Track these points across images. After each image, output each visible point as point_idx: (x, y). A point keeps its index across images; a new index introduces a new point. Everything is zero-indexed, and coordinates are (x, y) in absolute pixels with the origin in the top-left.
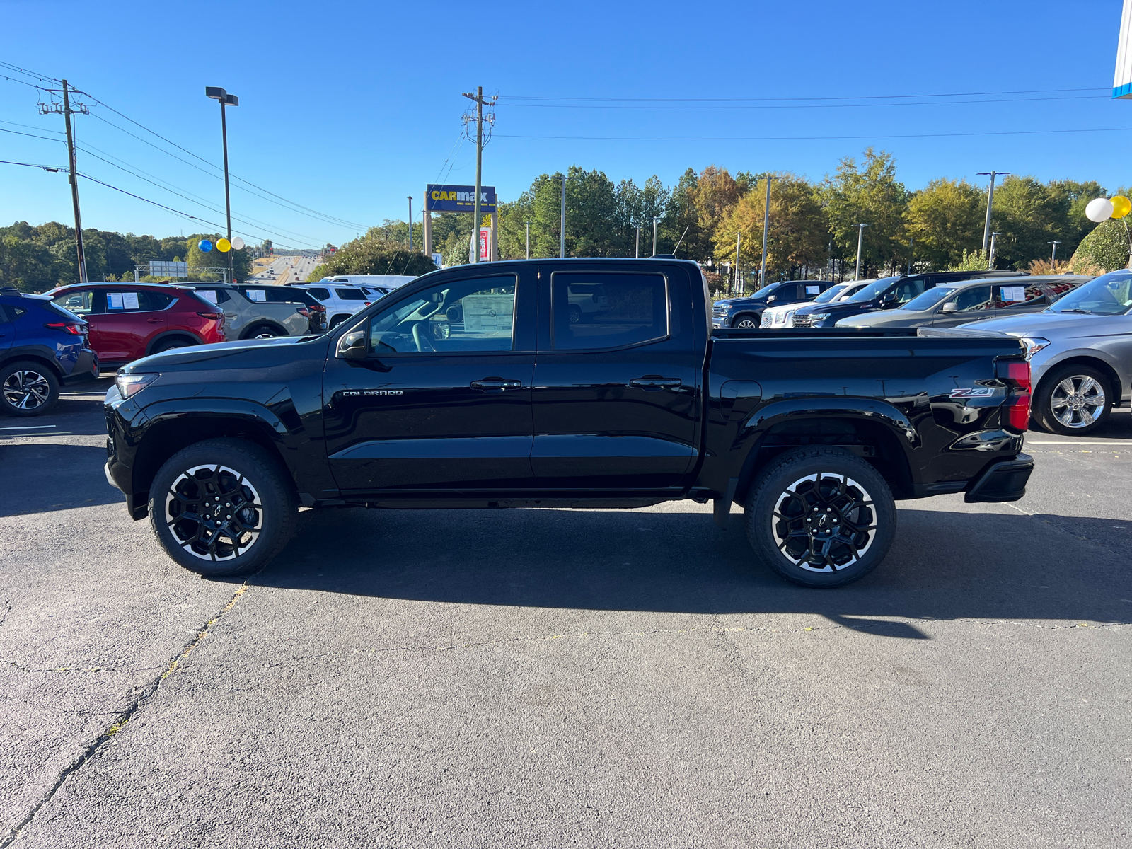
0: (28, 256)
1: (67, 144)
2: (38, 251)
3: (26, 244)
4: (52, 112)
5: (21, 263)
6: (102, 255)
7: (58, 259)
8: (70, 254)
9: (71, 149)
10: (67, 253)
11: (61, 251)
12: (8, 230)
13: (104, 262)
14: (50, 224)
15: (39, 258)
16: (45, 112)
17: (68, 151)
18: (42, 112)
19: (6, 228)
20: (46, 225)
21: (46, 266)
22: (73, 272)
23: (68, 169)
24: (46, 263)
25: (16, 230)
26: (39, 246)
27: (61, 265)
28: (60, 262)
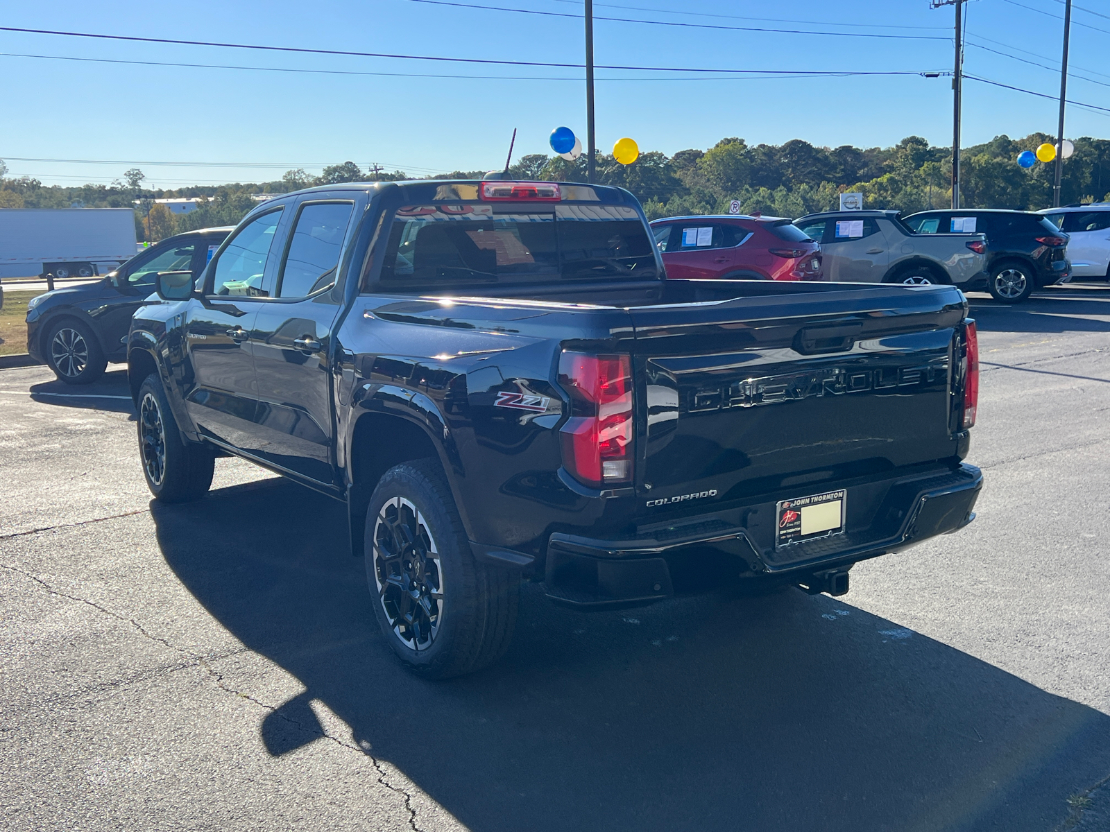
0: (997, 177)
1: (954, 40)
2: (1009, 171)
3: (997, 163)
4: (943, 4)
5: (988, 186)
6: (1087, 172)
7: (1032, 179)
8: (1048, 172)
9: (958, 46)
10: (1045, 171)
11: (1037, 169)
12: (986, 148)
13: (1089, 180)
14: (1033, 135)
15: (1008, 180)
16: (937, 6)
17: (954, 50)
18: (933, 6)
19: (984, 145)
20: (1029, 138)
21: (1016, 189)
22: (1047, 195)
23: (952, 72)
24: (1016, 185)
25: (994, 147)
26: (1011, 165)
27: (1033, 187)
28: (1034, 184)
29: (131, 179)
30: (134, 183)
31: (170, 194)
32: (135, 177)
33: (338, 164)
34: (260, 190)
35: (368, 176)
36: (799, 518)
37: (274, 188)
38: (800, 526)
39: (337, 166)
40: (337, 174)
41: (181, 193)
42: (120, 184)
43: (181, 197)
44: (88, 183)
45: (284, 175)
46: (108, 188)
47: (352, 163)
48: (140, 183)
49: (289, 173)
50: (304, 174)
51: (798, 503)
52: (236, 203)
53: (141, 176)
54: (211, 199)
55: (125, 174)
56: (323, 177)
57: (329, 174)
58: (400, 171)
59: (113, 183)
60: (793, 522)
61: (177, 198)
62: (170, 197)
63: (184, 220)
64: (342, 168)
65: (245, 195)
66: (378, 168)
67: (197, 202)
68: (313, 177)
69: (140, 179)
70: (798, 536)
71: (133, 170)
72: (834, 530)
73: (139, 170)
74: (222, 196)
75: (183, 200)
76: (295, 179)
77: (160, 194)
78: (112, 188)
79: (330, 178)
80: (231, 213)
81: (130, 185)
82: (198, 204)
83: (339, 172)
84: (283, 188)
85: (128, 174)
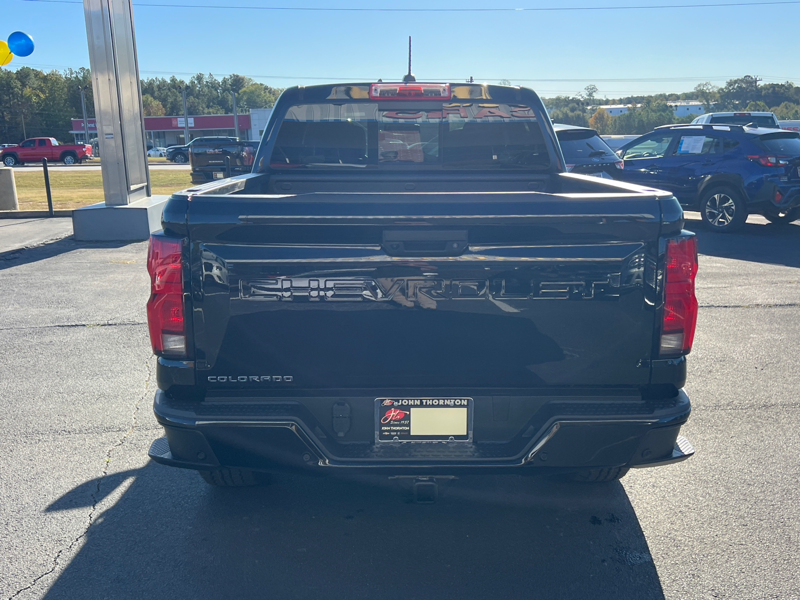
29: (589, 92)
30: (590, 95)
31: (614, 102)
32: (592, 90)
33: (738, 78)
34: (676, 98)
35: (761, 87)
36: (408, 417)
37: (688, 97)
38: (409, 425)
39: (738, 79)
40: (737, 85)
41: (621, 101)
42: (581, 95)
43: (621, 104)
44: (558, 95)
45: (696, 86)
46: (571, 98)
47: (750, 76)
48: (594, 94)
49: (699, 86)
50: (711, 85)
51: (405, 403)
52: (656, 108)
53: (595, 90)
54: (639, 105)
55: (585, 89)
56: (726, 88)
57: (730, 86)
58: (789, 82)
59: (577, 95)
60: (399, 420)
61: (618, 104)
62: (613, 104)
63: (615, 120)
64: (742, 81)
65: (663, 102)
66: (758, 79)
67: (628, 107)
68: (717, 87)
69: (594, 91)
70: (407, 435)
71: (591, 85)
72: (457, 437)
73: (594, 85)
74: (646, 103)
75: (622, 106)
76: (703, 89)
77: (607, 102)
78: (573, 98)
79: (731, 88)
80: (648, 115)
81: (588, 96)
82: (629, 109)
83: (739, 84)
84: (694, 97)
85: (587, 89)
